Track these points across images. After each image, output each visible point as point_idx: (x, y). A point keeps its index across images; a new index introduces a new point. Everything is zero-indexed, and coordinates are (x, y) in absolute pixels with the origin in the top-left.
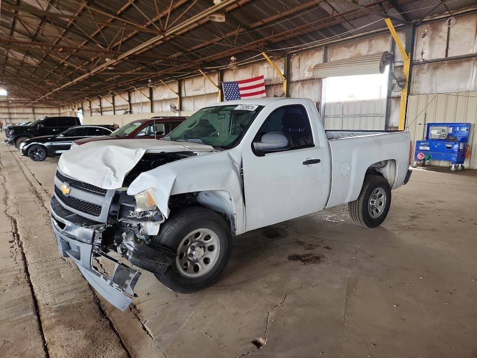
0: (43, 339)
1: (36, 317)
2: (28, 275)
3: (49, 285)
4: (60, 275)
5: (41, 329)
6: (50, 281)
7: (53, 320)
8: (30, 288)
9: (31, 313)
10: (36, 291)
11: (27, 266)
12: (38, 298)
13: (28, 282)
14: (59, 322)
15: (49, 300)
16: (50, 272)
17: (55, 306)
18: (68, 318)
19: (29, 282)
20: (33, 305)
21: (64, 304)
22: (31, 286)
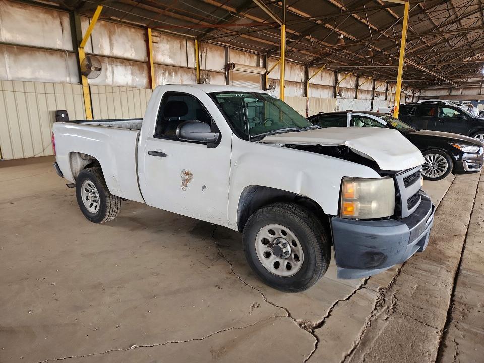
0: (462, 256)
1: (461, 268)
2: (449, 313)
3: (436, 285)
4: (417, 289)
5: (461, 260)
6: (431, 287)
7: (450, 260)
8: (455, 293)
9: (463, 272)
10: (450, 287)
11: (444, 329)
12: (451, 281)
13: (454, 301)
14: (447, 257)
15: (444, 272)
16: (425, 298)
17: (442, 266)
18: (439, 256)
19: (452, 301)
20: (459, 277)
21: (435, 264)
22: (453, 295)
